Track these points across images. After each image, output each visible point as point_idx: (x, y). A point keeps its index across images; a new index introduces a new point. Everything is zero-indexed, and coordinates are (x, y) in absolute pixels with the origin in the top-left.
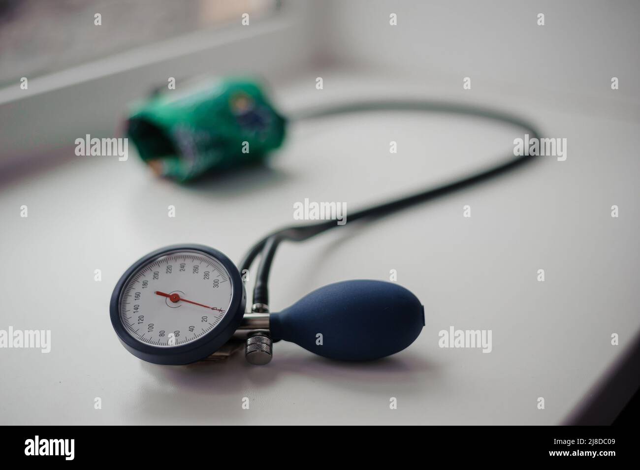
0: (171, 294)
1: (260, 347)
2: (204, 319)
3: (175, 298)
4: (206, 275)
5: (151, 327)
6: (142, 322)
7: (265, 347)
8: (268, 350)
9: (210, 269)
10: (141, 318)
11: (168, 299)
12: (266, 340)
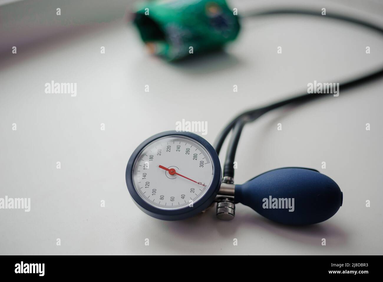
0: (169, 169)
1: (226, 210)
2: (192, 190)
3: (172, 172)
4: (195, 157)
5: (154, 191)
6: (148, 187)
7: (230, 210)
8: (232, 213)
9: (198, 152)
10: (147, 184)
11: (167, 172)
12: (231, 205)
